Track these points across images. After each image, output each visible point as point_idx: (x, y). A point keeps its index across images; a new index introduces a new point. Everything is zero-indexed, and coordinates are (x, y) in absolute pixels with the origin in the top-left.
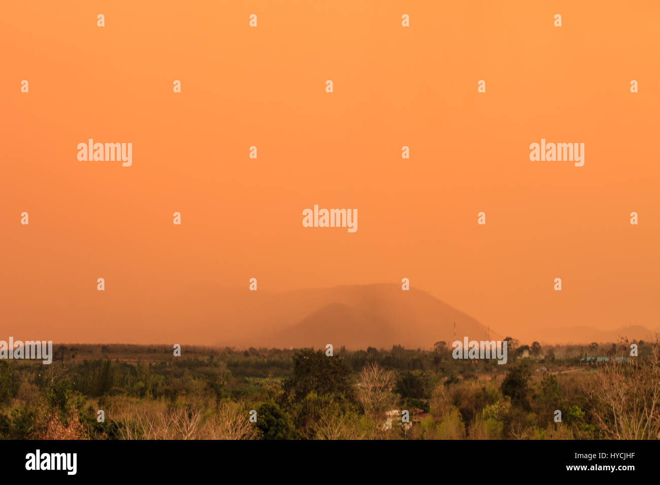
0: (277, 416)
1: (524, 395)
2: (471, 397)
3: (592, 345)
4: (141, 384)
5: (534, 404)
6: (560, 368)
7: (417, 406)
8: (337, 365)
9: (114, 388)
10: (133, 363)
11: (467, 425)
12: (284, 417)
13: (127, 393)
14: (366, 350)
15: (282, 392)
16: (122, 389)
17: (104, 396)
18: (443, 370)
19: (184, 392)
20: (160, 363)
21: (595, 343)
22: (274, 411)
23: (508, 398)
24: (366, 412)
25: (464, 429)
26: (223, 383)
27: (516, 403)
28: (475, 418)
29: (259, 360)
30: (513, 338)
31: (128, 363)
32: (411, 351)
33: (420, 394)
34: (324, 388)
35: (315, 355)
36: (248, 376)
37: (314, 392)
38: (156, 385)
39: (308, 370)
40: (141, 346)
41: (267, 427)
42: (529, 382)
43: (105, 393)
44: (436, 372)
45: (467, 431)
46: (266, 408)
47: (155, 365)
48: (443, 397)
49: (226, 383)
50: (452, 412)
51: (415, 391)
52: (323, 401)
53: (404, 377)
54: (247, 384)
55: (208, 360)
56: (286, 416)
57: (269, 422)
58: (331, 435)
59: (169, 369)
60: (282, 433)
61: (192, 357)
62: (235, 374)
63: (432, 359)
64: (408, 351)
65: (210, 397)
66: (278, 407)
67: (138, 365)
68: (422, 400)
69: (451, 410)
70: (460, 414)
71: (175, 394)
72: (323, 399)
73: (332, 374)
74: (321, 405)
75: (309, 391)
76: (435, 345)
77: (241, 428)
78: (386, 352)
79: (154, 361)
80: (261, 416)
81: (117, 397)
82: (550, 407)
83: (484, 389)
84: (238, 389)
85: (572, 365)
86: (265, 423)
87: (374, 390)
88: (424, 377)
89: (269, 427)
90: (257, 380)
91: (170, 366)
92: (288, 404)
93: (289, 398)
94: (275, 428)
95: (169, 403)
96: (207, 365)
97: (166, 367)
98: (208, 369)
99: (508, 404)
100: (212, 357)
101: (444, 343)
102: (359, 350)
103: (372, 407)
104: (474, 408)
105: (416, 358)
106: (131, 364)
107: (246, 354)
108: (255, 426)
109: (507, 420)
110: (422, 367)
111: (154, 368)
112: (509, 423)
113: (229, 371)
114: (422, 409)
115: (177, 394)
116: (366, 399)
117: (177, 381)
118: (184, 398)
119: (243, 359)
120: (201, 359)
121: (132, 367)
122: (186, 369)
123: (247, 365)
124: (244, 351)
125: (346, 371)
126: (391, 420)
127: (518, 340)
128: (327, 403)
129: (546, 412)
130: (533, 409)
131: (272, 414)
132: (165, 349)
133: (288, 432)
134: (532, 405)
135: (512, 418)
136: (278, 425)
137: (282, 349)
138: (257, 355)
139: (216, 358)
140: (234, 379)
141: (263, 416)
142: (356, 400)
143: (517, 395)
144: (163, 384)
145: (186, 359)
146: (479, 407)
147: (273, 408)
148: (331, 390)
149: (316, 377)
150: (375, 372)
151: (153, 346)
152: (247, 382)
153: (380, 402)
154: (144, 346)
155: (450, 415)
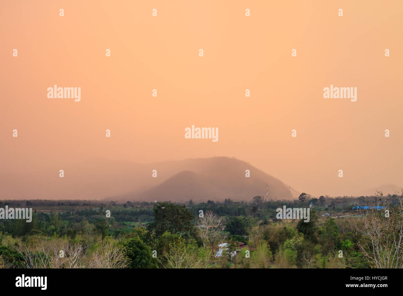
0: (141, 248)
1: (313, 233)
2: (276, 234)
3: (361, 198)
4: (53, 227)
5: (319, 238)
6: (339, 214)
7: (240, 240)
8: (184, 213)
9: (33, 230)
10: (48, 213)
11: (274, 253)
12: (146, 248)
13: (42, 233)
14: (207, 203)
15: (147, 231)
16: (39, 231)
17: (26, 235)
18: (259, 215)
19: (81, 232)
20: (66, 213)
21: (363, 197)
22: (139, 244)
23: (302, 234)
24: (204, 245)
25: (271, 256)
26: (108, 226)
27: (307, 238)
28: (279, 248)
29: (134, 210)
30: (306, 193)
31: (44, 213)
32: (237, 203)
33: (243, 232)
34: (175, 229)
35: (168, 206)
36: (126, 221)
37: (168, 232)
38: (63, 227)
39: (164, 216)
40: (53, 200)
41: (134, 256)
42: (316, 223)
43: (27, 234)
44: (254, 217)
45: (274, 257)
46: (134, 243)
47: (63, 214)
48: (257, 234)
49: (110, 226)
50: (263, 244)
51: (240, 230)
52: (174, 237)
53: (232, 220)
54: (125, 226)
55: (99, 210)
56: (147, 248)
57: (136, 252)
58: (177, 261)
59: (72, 217)
60: (145, 259)
61: (88, 208)
62: (118, 220)
63: (251, 208)
64: (235, 203)
65: (98, 236)
66: (142, 242)
67: (51, 213)
68: (243, 236)
69: (262, 242)
70: (269, 245)
71: (74, 233)
72: (174, 236)
73: (181, 219)
74: (173, 240)
75: (165, 231)
76: (253, 198)
77: (116, 257)
78: (220, 204)
79: (62, 212)
80: (130, 248)
81: (34, 236)
82: (331, 240)
83: (285, 228)
84: (118, 230)
85: (347, 212)
86: (133, 253)
87: (210, 229)
88: (246, 220)
89: (136, 256)
90: (132, 223)
91: (73, 215)
92: (151, 240)
93: (151, 235)
94: (140, 257)
95: (70, 239)
96: (98, 214)
97: (70, 215)
98: (99, 216)
99: (302, 239)
100: (101, 208)
101: (260, 197)
102: (202, 202)
103: (208, 241)
104: (278, 241)
105: (240, 207)
106: (47, 213)
107: (125, 206)
108: (125, 255)
109: (300, 249)
110: (244, 214)
111: (62, 216)
112: (301, 252)
113: (113, 217)
114: (243, 242)
115: (76, 234)
116: (204, 236)
117: (77, 224)
118: (80, 236)
119: (122, 209)
120: (94, 209)
121: (47, 216)
122: (84, 217)
123: (125, 213)
124: (123, 203)
125: (191, 217)
126: (222, 250)
127: (310, 195)
128: (176, 238)
129: (328, 244)
130: (319, 242)
131: (138, 246)
132: (70, 203)
133: (149, 260)
134: (318, 239)
135: (304, 249)
136: (142, 254)
137: (149, 202)
138: (132, 207)
139: (104, 209)
140: (116, 222)
141: (132, 248)
142: (198, 236)
143: (308, 232)
144: (68, 227)
145: (84, 209)
146: (282, 241)
147: (139, 243)
148: (180, 230)
149: (170, 221)
150: (211, 217)
151: (61, 201)
152: (125, 225)
153: (214, 238)
154: (55, 201)
155: (261, 246)
